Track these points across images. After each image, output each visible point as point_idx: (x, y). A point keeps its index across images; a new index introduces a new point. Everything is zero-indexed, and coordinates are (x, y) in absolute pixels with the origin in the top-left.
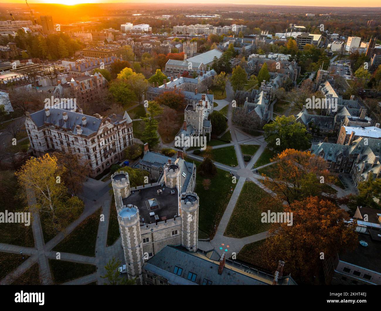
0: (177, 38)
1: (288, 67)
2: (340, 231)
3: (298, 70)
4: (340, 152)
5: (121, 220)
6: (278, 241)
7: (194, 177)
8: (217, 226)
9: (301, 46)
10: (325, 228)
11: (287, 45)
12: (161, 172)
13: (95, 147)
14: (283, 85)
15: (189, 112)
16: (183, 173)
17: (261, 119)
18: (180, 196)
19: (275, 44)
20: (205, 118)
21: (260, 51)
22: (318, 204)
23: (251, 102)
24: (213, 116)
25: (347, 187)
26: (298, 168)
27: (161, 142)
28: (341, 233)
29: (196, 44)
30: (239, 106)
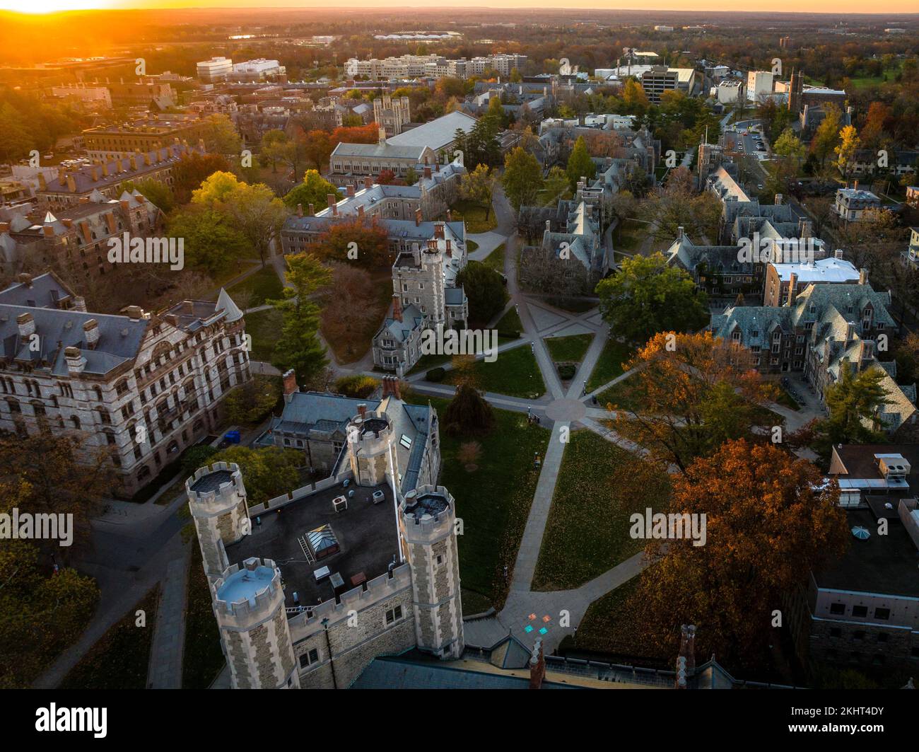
0: (356, 91)
1: (633, 144)
2: (806, 514)
3: (656, 147)
4: (775, 325)
5: (224, 611)
6: (670, 573)
7: (434, 442)
8: (511, 568)
9: (655, 95)
10: (772, 515)
11: (624, 94)
12: (341, 445)
13: (131, 404)
14: (627, 185)
15: (405, 271)
16: (404, 437)
17: (588, 269)
18: (399, 503)
19: (596, 92)
20: (449, 282)
21: (564, 110)
22: (748, 456)
23: (557, 231)
24: (469, 276)
25: (804, 404)
26: (690, 377)
27: (332, 362)
28: (810, 519)
29: (407, 101)
30: (530, 244)
